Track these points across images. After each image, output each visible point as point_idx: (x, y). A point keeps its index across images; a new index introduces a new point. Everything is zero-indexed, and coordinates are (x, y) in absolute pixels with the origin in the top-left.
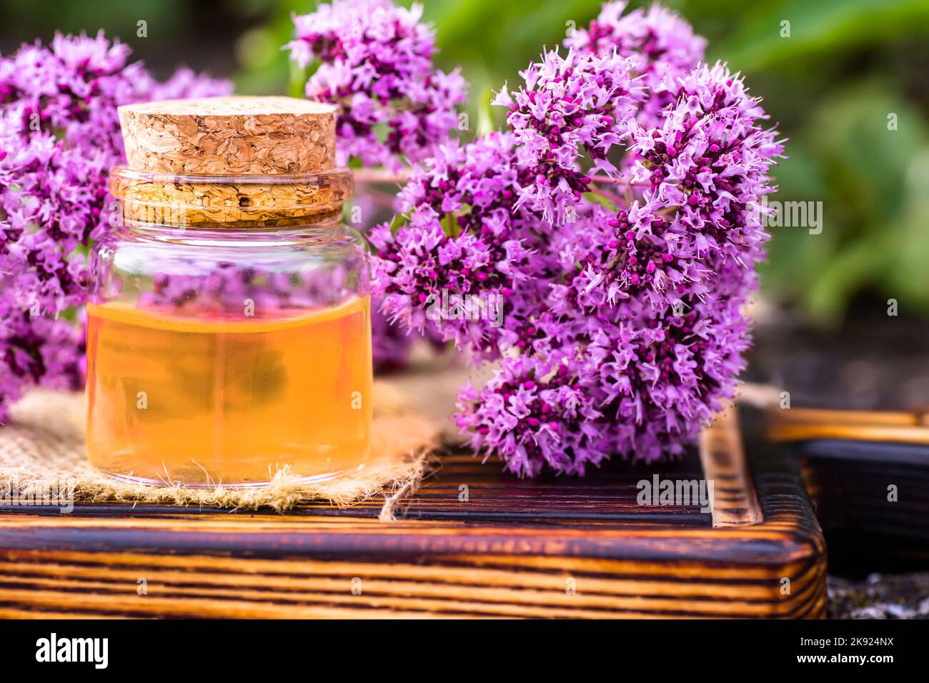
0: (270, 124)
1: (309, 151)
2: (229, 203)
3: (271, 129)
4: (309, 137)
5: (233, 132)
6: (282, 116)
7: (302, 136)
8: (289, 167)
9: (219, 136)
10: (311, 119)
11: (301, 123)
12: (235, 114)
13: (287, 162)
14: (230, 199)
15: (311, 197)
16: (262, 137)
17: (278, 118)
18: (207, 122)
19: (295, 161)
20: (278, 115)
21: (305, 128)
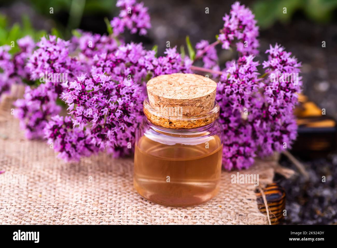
0: (180, 102)
1: (194, 110)
2: (166, 123)
3: (180, 104)
4: (195, 105)
5: (168, 103)
6: (184, 100)
7: (192, 105)
8: (186, 114)
9: (164, 103)
10: (196, 99)
11: (192, 101)
12: (168, 98)
13: (186, 113)
14: (167, 122)
15: (194, 123)
16: (177, 105)
17: (182, 101)
18: (161, 98)
19: (189, 113)
20: (182, 100)
21: (193, 103)
